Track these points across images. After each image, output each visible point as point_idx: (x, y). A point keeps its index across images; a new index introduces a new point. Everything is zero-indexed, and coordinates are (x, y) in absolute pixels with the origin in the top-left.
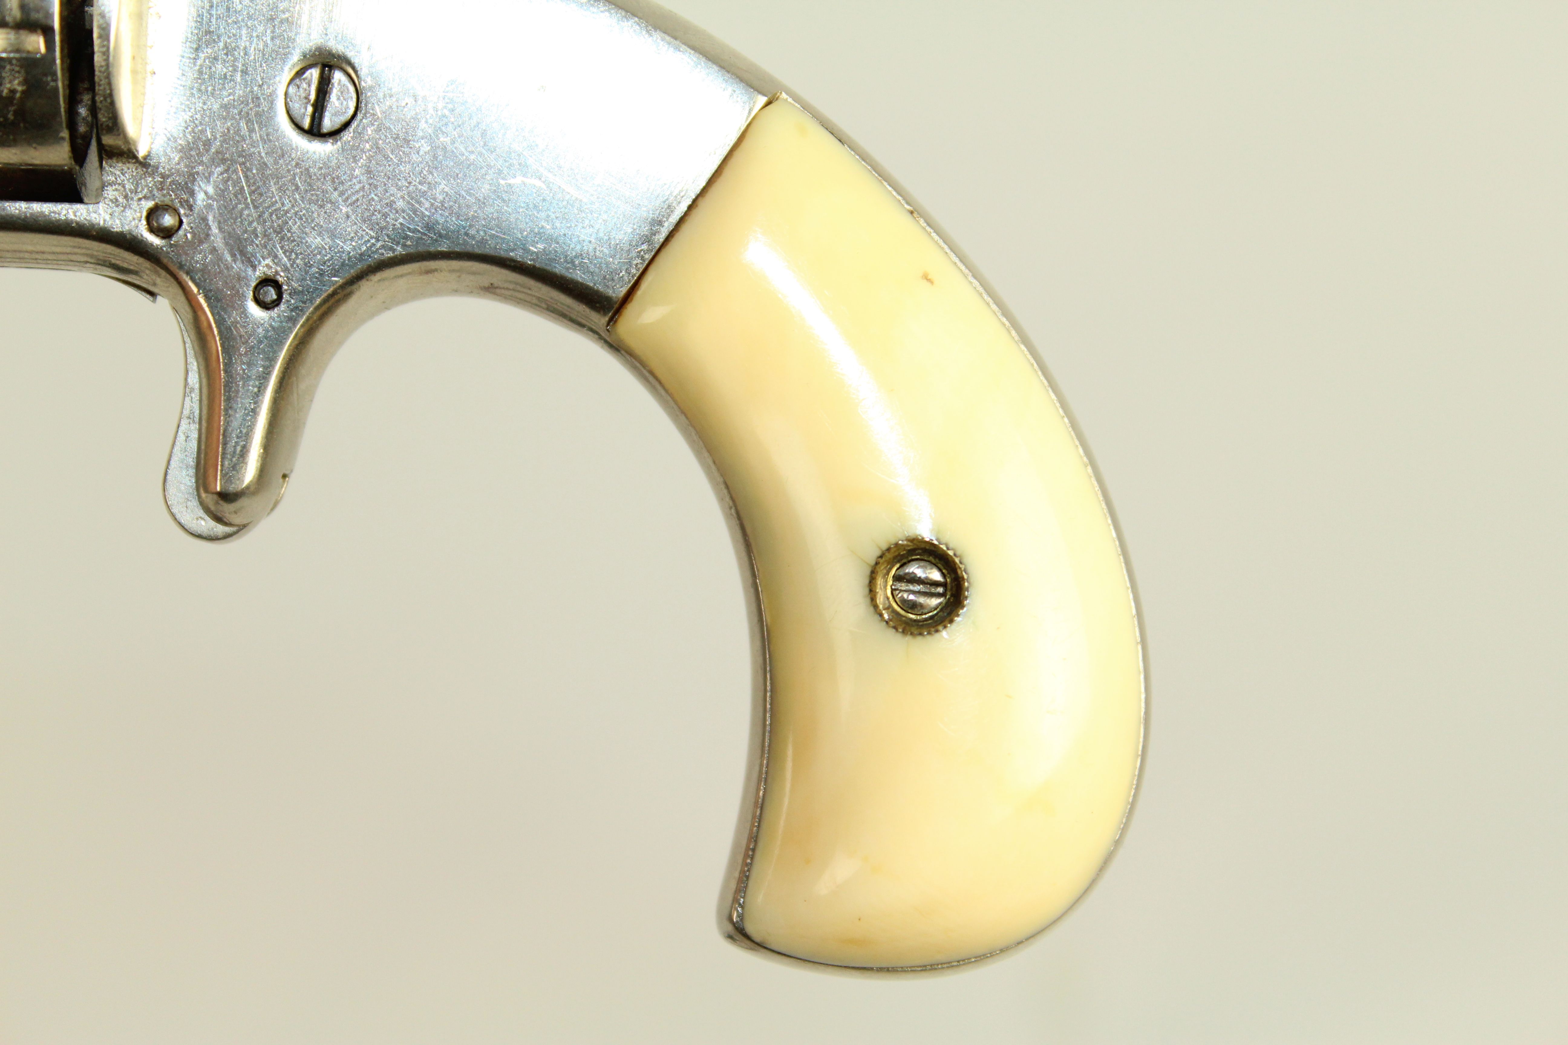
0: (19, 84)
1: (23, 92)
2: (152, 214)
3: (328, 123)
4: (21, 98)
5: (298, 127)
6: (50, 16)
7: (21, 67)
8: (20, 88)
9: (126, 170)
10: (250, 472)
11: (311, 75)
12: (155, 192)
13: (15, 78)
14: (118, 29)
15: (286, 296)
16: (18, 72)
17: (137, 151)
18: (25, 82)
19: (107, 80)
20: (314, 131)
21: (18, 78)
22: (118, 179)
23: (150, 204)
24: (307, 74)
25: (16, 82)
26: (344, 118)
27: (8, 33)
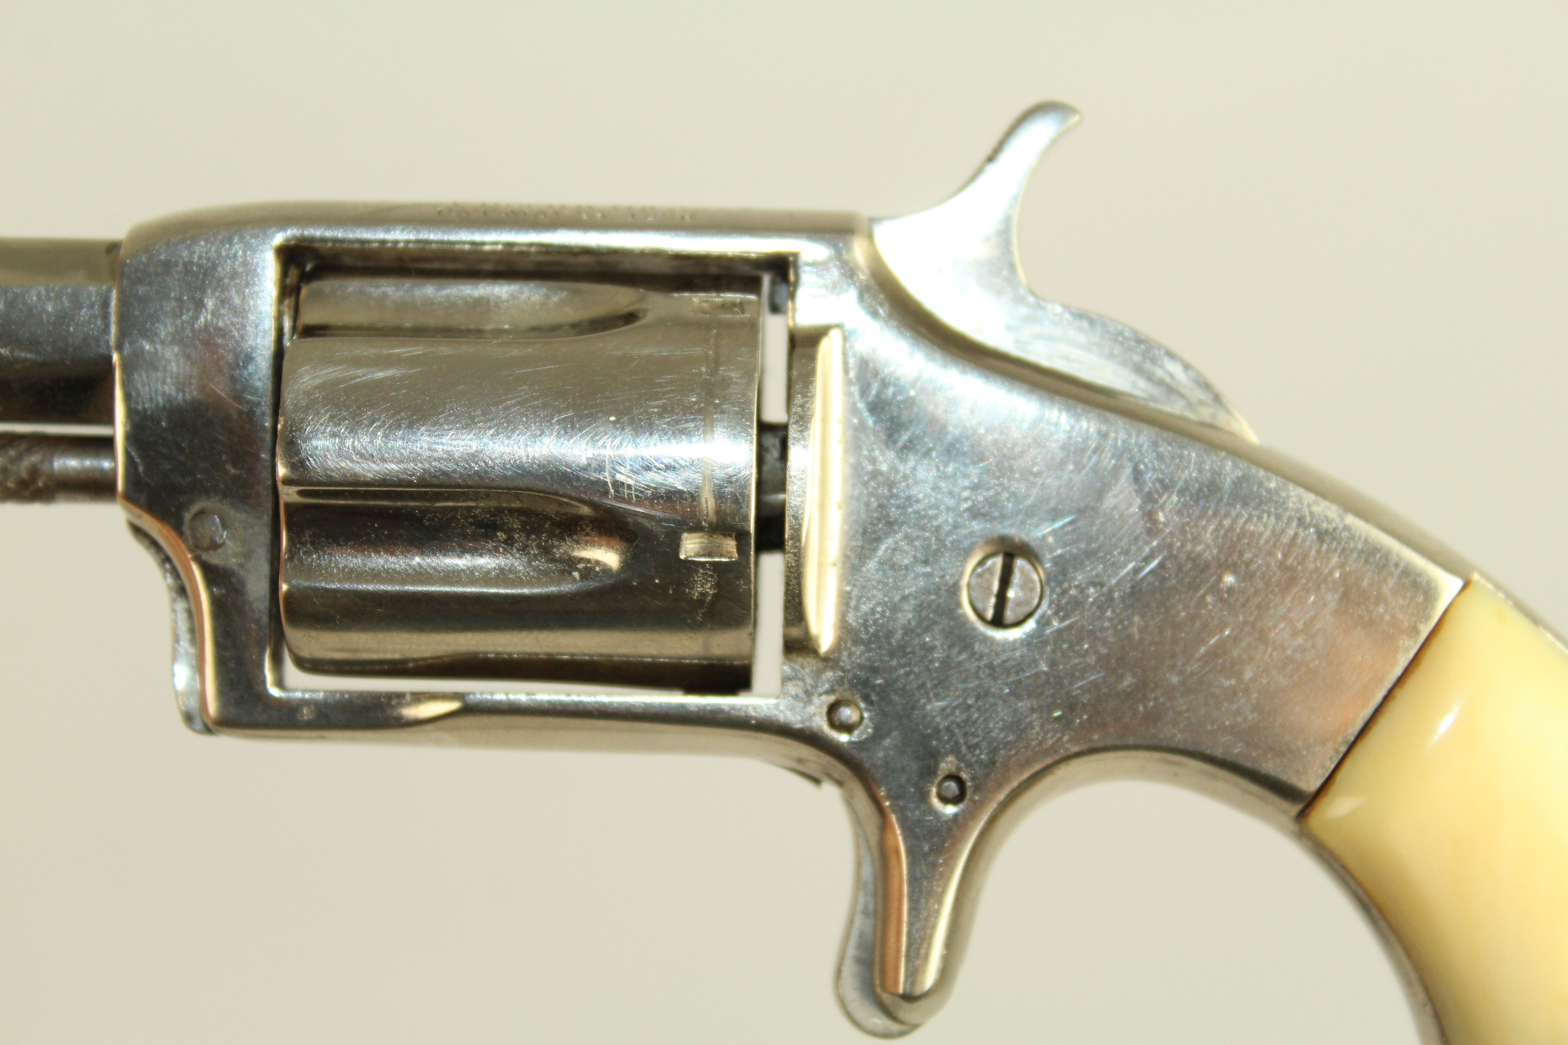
0: (710, 589)
1: (714, 595)
2: (832, 709)
3: (1009, 615)
4: (711, 601)
5: (981, 616)
6: (746, 518)
7: (714, 571)
8: (711, 592)
9: (806, 664)
10: (930, 977)
11: (994, 564)
12: (836, 687)
13: (707, 581)
14: (808, 527)
15: (969, 792)
16: (711, 576)
17: (819, 646)
18: (718, 585)
19: (797, 580)
20: (998, 621)
21: (711, 581)
22: (798, 674)
23: (832, 698)
24: (989, 563)
25: (709, 585)
26: (1026, 610)
27: (702, 537)
